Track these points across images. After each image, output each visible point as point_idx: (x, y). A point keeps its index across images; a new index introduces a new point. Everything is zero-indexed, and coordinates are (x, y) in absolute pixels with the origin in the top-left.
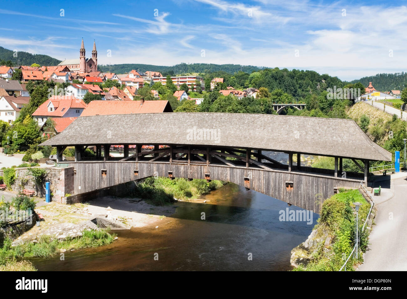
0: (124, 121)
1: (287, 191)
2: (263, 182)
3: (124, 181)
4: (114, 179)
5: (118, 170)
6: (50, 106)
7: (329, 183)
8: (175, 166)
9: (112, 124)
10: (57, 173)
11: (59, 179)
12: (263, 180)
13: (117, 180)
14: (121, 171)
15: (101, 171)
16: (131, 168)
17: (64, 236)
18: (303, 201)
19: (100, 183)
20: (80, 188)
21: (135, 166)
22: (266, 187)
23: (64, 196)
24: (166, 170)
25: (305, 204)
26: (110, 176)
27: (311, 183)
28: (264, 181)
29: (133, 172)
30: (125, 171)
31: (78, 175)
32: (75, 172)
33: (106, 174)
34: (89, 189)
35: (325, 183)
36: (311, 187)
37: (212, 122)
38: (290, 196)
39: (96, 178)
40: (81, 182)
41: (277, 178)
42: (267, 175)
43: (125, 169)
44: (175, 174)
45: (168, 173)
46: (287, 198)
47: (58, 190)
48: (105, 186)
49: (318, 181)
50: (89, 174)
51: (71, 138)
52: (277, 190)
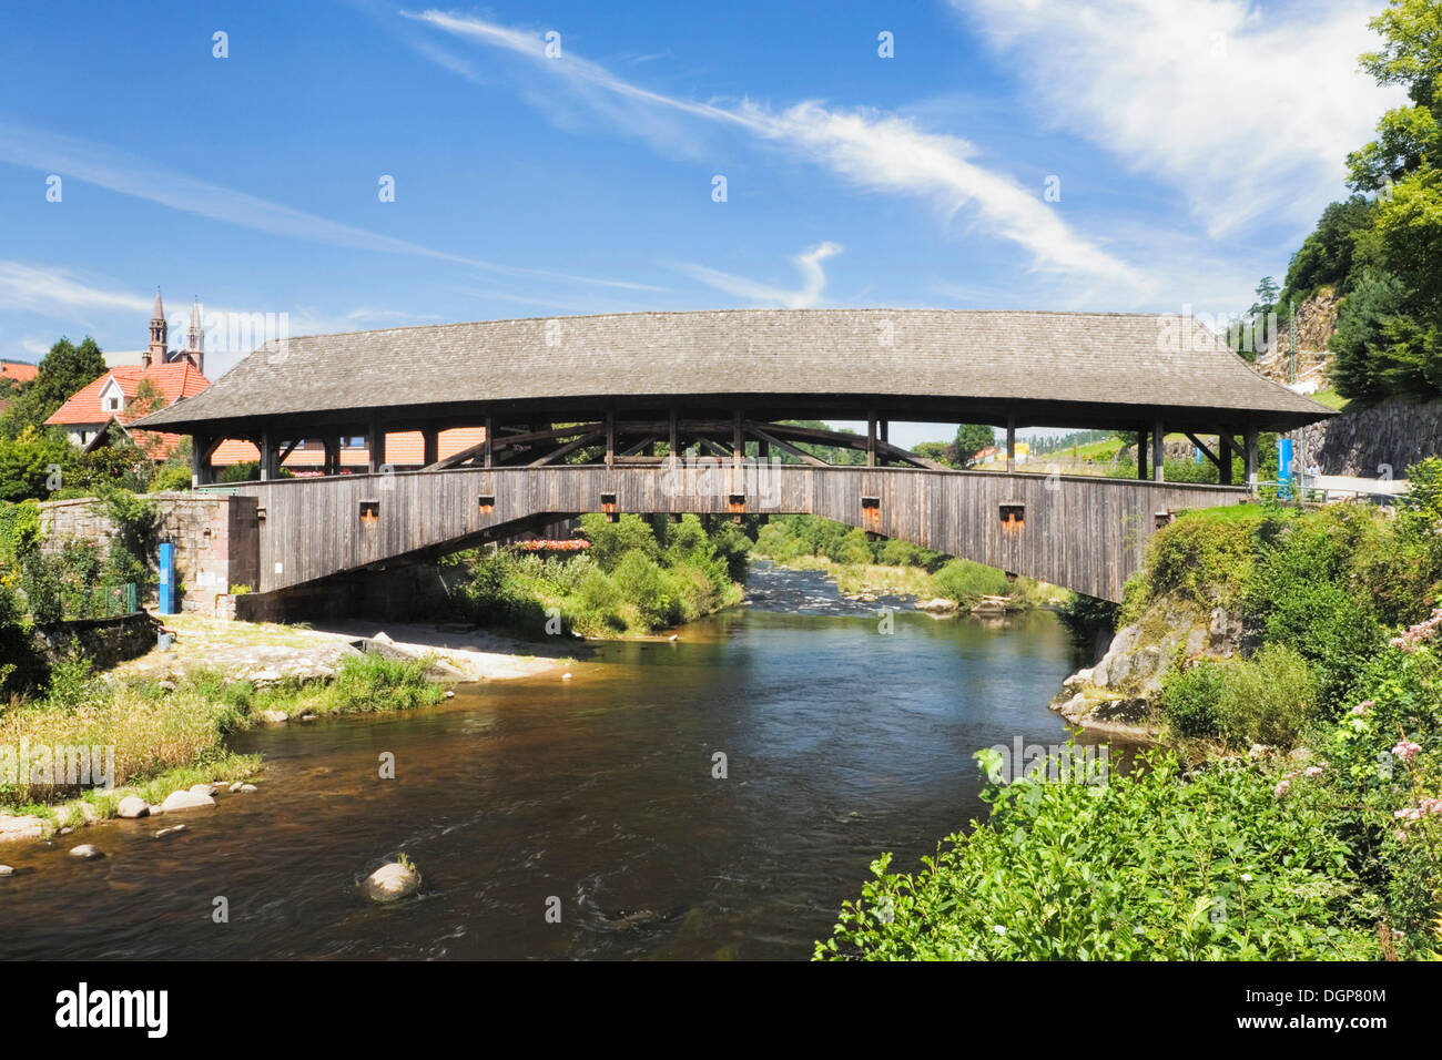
0: (433, 345)
1: (1005, 532)
2: (925, 507)
3: (443, 534)
4: (406, 532)
5: (420, 498)
6: (111, 394)
7: (1140, 499)
8: (623, 475)
9: (392, 354)
10: (200, 511)
11: (208, 533)
12: (926, 503)
13: (418, 535)
14: (432, 502)
15: (358, 506)
16: (468, 490)
17: (271, 674)
18: (1056, 563)
19: (353, 548)
20: (279, 568)
21: (484, 484)
22: (936, 525)
23: (226, 592)
24: (592, 488)
25: (1062, 573)
26: (390, 522)
27: (1080, 503)
28: (929, 506)
29: (473, 502)
30: (446, 501)
31: (273, 525)
32: (260, 514)
33: (375, 514)
34: (313, 570)
35: (1127, 500)
36: (1081, 516)
37: (741, 336)
38: (1013, 548)
39: (341, 533)
40: (282, 550)
41: (972, 493)
42: (938, 486)
43: (445, 494)
44: (623, 500)
45: (599, 499)
46: (1005, 556)
47: (202, 570)
48: (374, 557)
49: (1103, 494)
50: (313, 519)
51: (247, 400)
52: (972, 533)
